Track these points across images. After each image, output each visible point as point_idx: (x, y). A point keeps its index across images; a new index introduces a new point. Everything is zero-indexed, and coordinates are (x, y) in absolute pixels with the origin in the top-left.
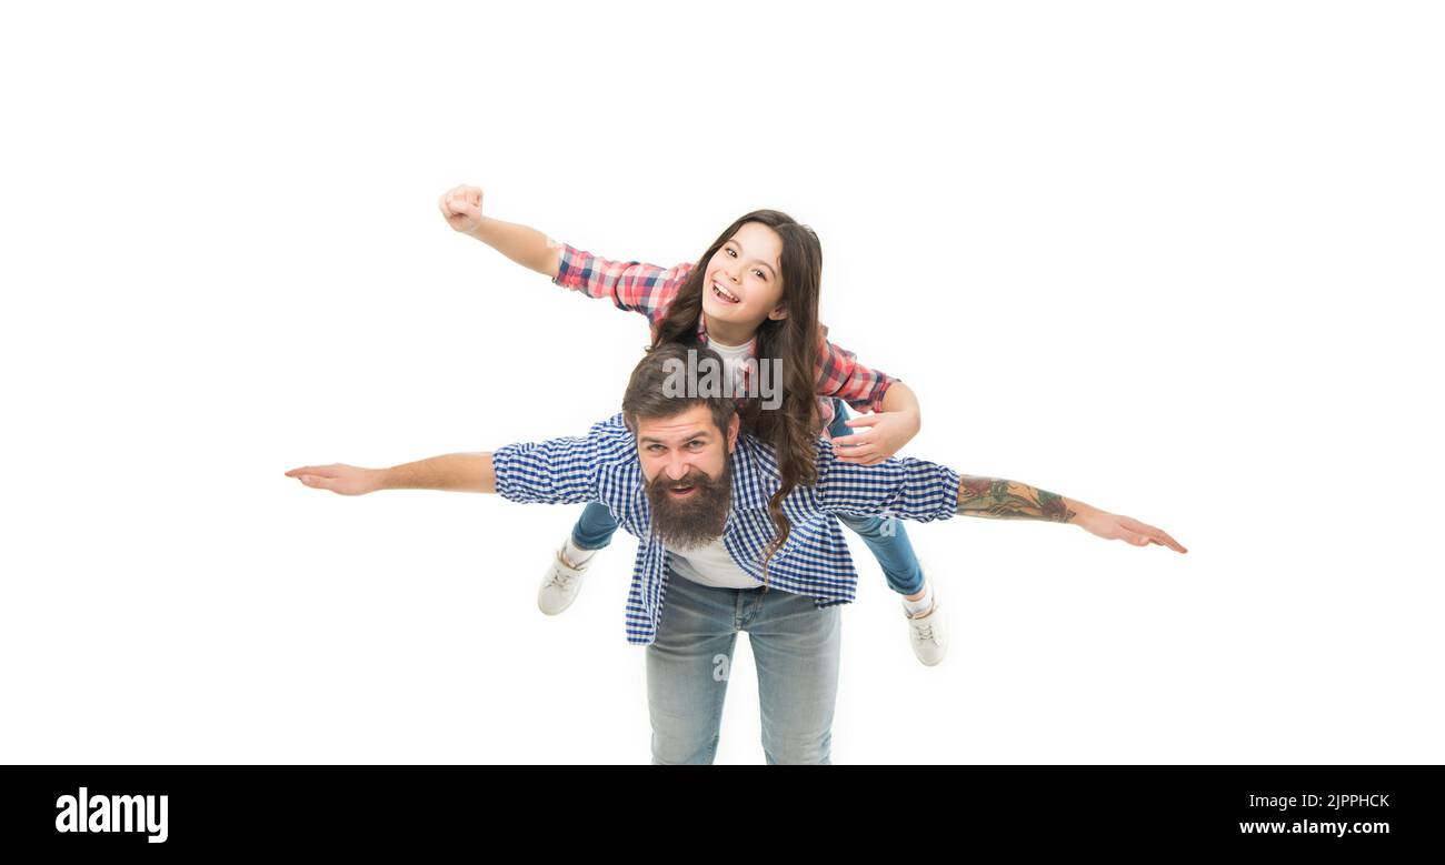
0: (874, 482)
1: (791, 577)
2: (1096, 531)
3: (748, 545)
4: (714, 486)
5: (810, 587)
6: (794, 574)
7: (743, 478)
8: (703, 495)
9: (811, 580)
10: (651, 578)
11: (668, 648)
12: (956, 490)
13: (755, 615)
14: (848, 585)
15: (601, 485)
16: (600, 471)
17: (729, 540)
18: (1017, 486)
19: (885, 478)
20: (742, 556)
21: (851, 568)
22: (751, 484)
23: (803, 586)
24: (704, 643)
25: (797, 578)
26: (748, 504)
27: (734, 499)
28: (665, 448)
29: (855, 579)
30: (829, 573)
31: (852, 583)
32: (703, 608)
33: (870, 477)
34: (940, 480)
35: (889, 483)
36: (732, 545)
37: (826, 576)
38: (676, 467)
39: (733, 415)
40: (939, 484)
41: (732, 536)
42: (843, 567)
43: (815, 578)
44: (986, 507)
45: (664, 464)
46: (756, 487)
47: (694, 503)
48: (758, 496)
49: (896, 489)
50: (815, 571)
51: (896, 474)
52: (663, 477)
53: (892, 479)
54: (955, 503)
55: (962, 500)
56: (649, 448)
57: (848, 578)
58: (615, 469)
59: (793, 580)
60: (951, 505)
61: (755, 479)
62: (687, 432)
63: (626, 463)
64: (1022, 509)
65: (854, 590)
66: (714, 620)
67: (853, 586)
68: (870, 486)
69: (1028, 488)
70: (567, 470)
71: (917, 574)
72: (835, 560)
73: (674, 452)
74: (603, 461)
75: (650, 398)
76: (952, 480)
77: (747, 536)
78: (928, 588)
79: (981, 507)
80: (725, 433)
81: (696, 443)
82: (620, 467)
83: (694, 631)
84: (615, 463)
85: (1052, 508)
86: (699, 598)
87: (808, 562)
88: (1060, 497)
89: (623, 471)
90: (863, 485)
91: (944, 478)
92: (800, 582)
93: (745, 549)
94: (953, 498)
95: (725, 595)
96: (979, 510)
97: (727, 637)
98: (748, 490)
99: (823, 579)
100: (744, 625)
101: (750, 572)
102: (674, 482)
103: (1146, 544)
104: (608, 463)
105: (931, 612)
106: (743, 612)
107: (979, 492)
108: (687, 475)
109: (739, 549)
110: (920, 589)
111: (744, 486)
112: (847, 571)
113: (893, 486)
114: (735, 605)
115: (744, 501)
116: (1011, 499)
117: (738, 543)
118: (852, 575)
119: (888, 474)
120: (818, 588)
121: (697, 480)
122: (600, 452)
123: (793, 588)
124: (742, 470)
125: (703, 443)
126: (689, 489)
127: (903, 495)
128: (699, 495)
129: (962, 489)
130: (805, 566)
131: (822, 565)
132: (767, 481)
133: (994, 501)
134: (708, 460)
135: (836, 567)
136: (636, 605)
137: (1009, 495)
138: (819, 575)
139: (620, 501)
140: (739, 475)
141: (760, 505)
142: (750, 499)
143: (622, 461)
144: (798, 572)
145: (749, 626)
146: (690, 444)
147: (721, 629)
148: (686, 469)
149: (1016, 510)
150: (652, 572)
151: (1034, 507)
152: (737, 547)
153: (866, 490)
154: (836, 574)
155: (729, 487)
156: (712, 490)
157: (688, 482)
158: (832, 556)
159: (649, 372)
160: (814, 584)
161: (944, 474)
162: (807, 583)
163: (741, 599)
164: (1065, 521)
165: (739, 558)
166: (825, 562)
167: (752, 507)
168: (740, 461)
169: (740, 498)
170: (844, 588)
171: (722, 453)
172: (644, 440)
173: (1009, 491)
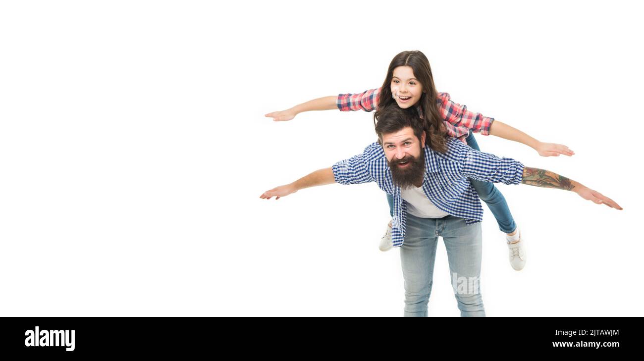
0: (486, 164)
1: (453, 209)
2: (582, 195)
3: (433, 191)
4: (416, 161)
5: (461, 214)
6: (454, 208)
7: (429, 159)
8: (413, 165)
9: (462, 211)
10: (397, 210)
11: (409, 244)
12: (522, 170)
13: (443, 228)
14: (479, 214)
15: (370, 170)
16: (369, 165)
17: (425, 188)
18: (549, 173)
19: (491, 164)
20: (431, 195)
21: (481, 206)
22: (433, 162)
23: (458, 213)
24: (424, 241)
25: (456, 210)
26: (432, 170)
27: (426, 167)
28: (395, 146)
29: (482, 211)
30: (471, 208)
31: (481, 213)
32: (422, 227)
33: (484, 162)
34: (515, 166)
35: (492, 166)
36: (426, 190)
37: (469, 209)
38: (400, 153)
39: (423, 131)
40: (515, 167)
41: (426, 186)
42: (477, 206)
43: (464, 210)
44: (535, 179)
45: (394, 153)
46: (435, 163)
47: (409, 168)
48: (436, 167)
49: (495, 169)
50: (464, 207)
51: (496, 163)
52: (395, 158)
53: (494, 164)
54: (521, 176)
55: (525, 175)
56: (388, 147)
57: (479, 211)
58: (376, 161)
59: (454, 211)
60: (520, 177)
61: (434, 159)
62: (403, 138)
63: (380, 158)
64: (552, 183)
65: (482, 216)
66: (427, 232)
67: (481, 214)
68: (484, 166)
69: (555, 174)
70: (357, 168)
71: (512, 224)
72: (474, 203)
73: (399, 148)
74: (370, 160)
75: (387, 124)
76: (521, 167)
77: (433, 186)
78: (517, 231)
79: (533, 179)
80: (420, 139)
81: (407, 143)
82: (377, 160)
83: (419, 236)
84: (375, 159)
85: (564, 183)
86: (420, 223)
87: (461, 203)
88: (568, 179)
89: (379, 162)
90: (481, 165)
91: (517, 165)
92: (457, 211)
93: (432, 192)
94: (521, 174)
95: (430, 221)
96: (532, 181)
97: (433, 239)
98: (432, 164)
99: (467, 210)
100: (440, 233)
101: (436, 205)
102: (400, 160)
103: (600, 203)
104: (372, 160)
105: (519, 241)
106: (438, 228)
107: (533, 173)
108: (404, 157)
109: (430, 193)
110: (514, 230)
111: (430, 163)
112: (479, 208)
113: (494, 167)
114: (435, 225)
115: (430, 169)
116: (546, 177)
117: (429, 189)
118: (481, 209)
119: (493, 162)
120: (465, 214)
121: (409, 159)
122: (368, 156)
123: (453, 214)
124: (429, 155)
125: (410, 143)
126: (406, 163)
127: (498, 172)
128: (411, 165)
129: (525, 171)
130: (459, 205)
131: (468, 205)
132: (439, 160)
133: (539, 177)
134: (413, 150)
135: (474, 206)
136: (396, 230)
137: (546, 175)
138: (466, 209)
139: (379, 175)
140: (427, 158)
141: (437, 171)
142: (433, 168)
143: (378, 157)
144: (456, 207)
145: (441, 234)
146: (405, 143)
147: (430, 235)
148: (404, 155)
149: (548, 182)
150: (397, 208)
151: (556, 182)
152: (429, 191)
153: (482, 167)
154: (474, 209)
155: (424, 163)
156: (416, 163)
157: (405, 160)
158: (472, 201)
159: (386, 114)
160: (463, 212)
161: (518, 164)
162: (460, 212)
163: (437, 222)
164: (570, 190)
165: (430, 197)
166: (469, 204)
167: (434, 171)
168: (428, 152)
169: (428, 168)
170: (477, 215)
171: (419, 147)
172: (386, 143)
173: (546, 174)
